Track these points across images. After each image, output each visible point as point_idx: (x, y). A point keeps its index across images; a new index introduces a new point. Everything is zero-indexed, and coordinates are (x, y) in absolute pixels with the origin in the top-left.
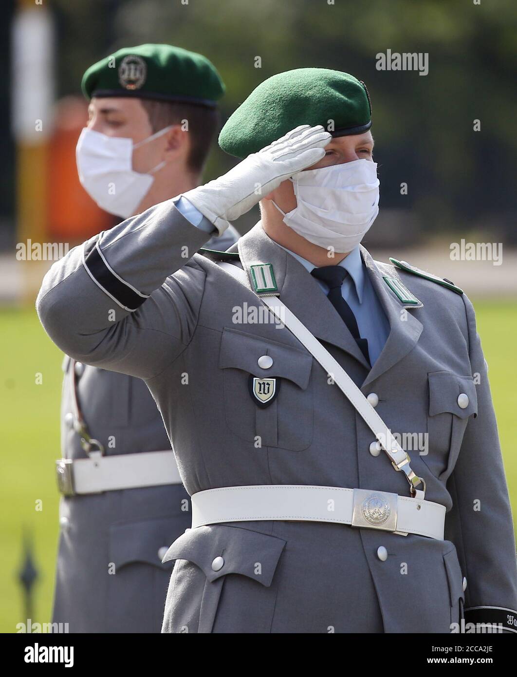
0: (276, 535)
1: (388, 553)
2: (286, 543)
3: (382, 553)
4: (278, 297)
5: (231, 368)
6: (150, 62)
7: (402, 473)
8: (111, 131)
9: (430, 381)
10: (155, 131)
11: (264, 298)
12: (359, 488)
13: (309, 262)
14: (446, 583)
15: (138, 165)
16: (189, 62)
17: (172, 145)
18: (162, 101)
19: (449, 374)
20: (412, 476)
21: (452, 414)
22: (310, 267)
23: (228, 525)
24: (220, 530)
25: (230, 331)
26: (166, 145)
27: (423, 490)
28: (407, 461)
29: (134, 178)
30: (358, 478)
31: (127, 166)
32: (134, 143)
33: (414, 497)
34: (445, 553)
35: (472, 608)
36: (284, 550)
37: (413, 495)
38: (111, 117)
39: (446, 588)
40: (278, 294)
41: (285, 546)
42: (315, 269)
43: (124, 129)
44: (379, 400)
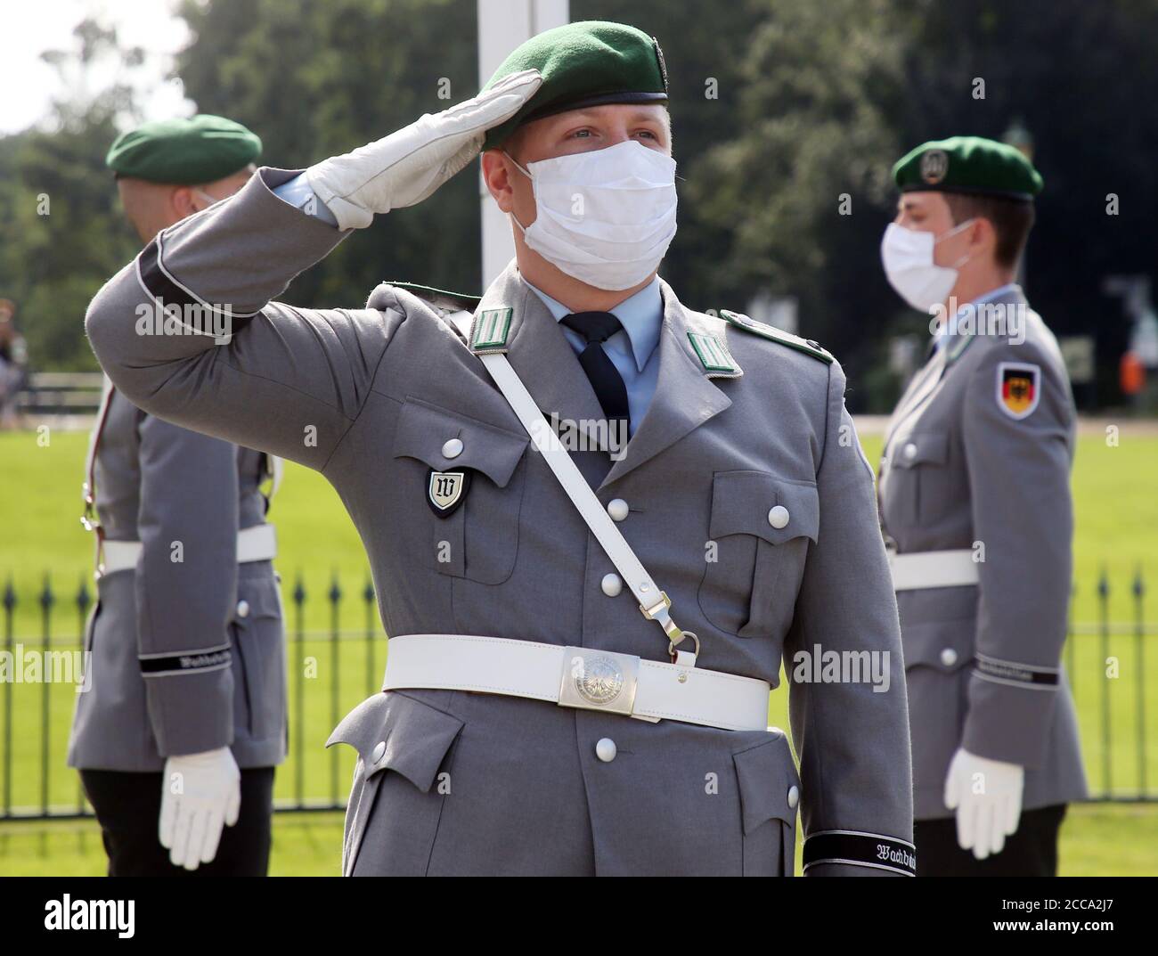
0: (452, 713)
1: (617, 748)
2: (464, 725)
3: (605, 749)
4: (505, 354)
5: (405, 457)
6: (953, 156)
7: (656, 623)
8: (913, 225)
9: (715, 485)
10: (957, 223)
11: (484, 356)
12: (580, 646)
13: (561, 305)
14: (736, 798)
15: (940, 259)
16: (995, 156)
17: (976, 238)
18: (965, 194)
19: (764, 476)
20: (671, 629)
21: (758, 537)
22: (560, 312)
23: (403, 692)
24: (395, 698)
25: (413, 402)
26: (968, 237)
27: (694, 652)
28: (664, 605)
29: (936, 273)
30: (582, 630)
31: (928, 260)
32: (936, 236)
33: (674, 663)
34: (736, 750)
35: (824, 832)
36: (458, 736)
37: (672, 659)
38: (915, 212)
39: (736, 805)
40: (506, 351)
41: (461, 730)
42: (569, 315)
43: (926, 223)
44: (630, 511)
